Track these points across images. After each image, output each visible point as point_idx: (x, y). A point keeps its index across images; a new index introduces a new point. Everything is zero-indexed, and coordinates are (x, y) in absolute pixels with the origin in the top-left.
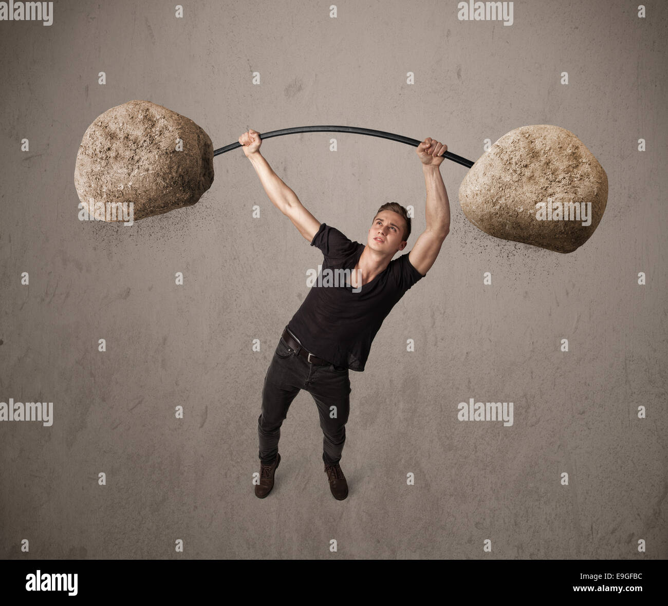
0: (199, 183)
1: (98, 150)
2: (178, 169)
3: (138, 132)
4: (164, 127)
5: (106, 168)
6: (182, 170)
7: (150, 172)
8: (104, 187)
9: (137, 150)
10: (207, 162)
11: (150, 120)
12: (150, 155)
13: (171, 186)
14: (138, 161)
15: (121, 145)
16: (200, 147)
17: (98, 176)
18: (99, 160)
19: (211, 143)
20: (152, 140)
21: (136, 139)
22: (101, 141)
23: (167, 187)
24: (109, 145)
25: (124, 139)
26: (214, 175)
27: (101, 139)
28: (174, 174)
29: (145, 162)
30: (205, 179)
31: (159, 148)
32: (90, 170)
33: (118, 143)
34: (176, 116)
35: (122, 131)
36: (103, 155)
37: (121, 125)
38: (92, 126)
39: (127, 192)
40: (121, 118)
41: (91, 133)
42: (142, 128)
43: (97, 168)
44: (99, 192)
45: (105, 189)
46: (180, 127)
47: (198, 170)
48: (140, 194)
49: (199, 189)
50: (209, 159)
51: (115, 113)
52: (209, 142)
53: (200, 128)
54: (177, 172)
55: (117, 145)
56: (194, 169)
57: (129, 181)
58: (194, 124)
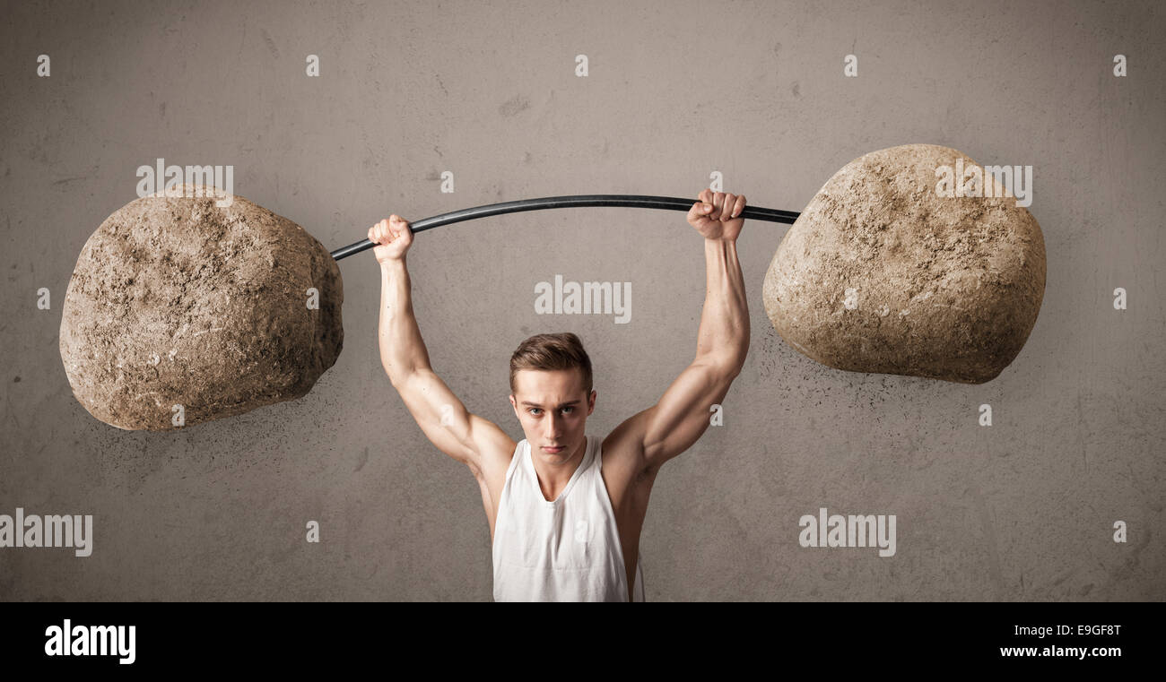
0: (312, 353)
1: (108, 284)
2: (270, 325)
3: (190, 248)
4: (244, 240)
5: (125, 320)
6: (279, 326)
7: (214, 330)
8: (120, 358)
9: (188, 286)
10: (329, 310)
11: (216, 224)
12: (214, 295)
13: (255, 360)
14: (190, 307)
15: (155, 274)
16: (315, 280)
17: (107, 338)
18: (110, 304)
19: (339, 274)
20: (218, 264)
21: (187, 262)
22: (115, 265)
23: (248, 360)
24: (131, 273)
25: (162, 261)
26: (342, 337)
27: (115, 262)
28: (262, 334)
29: (203, 309)
30: (325, 345)
31: (232, 282)
32: (91, 324)
33: (149, 270)
34: (268, 217)
35: (158, 246)
36: (119, 295)
37: (156, 233)
38: (97, 233)
39: (167, 370)
40: (156, 220)
41: (97, 248)
42: (199, 240)
43: (107, 320)
44: (109, 369)
45: (121, 364)
46: (276, 239)
47: (312, 327)
48: (191, 374)
49: (312, 365)
50: (333, 306)
51: (145, 209)
52: (334, 271)
53: (316, 242)
54: (268, 331)
55: (148, 273)
56: (304, 325)
57: (171, 348)
58: (304, 234)
